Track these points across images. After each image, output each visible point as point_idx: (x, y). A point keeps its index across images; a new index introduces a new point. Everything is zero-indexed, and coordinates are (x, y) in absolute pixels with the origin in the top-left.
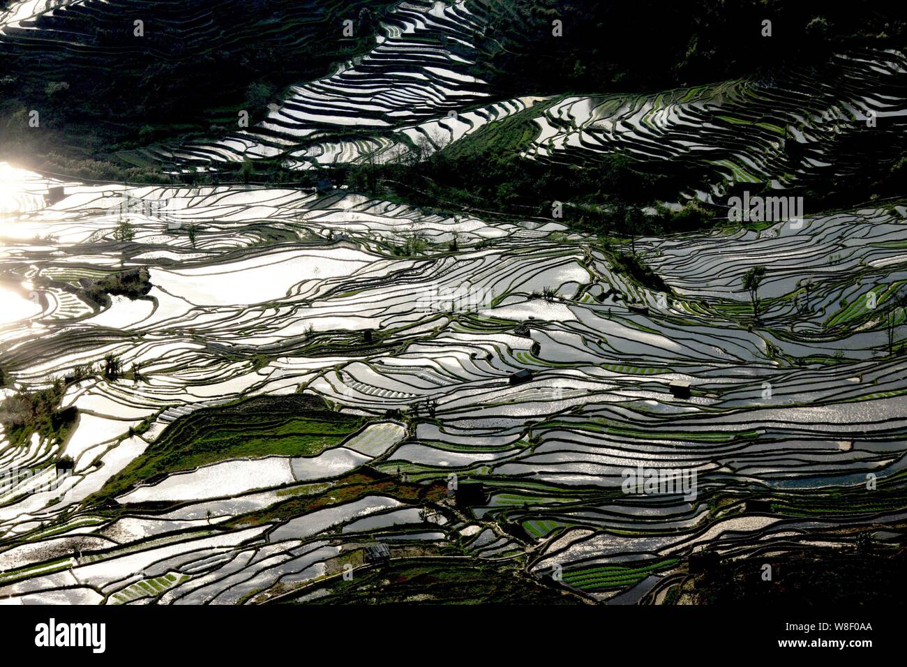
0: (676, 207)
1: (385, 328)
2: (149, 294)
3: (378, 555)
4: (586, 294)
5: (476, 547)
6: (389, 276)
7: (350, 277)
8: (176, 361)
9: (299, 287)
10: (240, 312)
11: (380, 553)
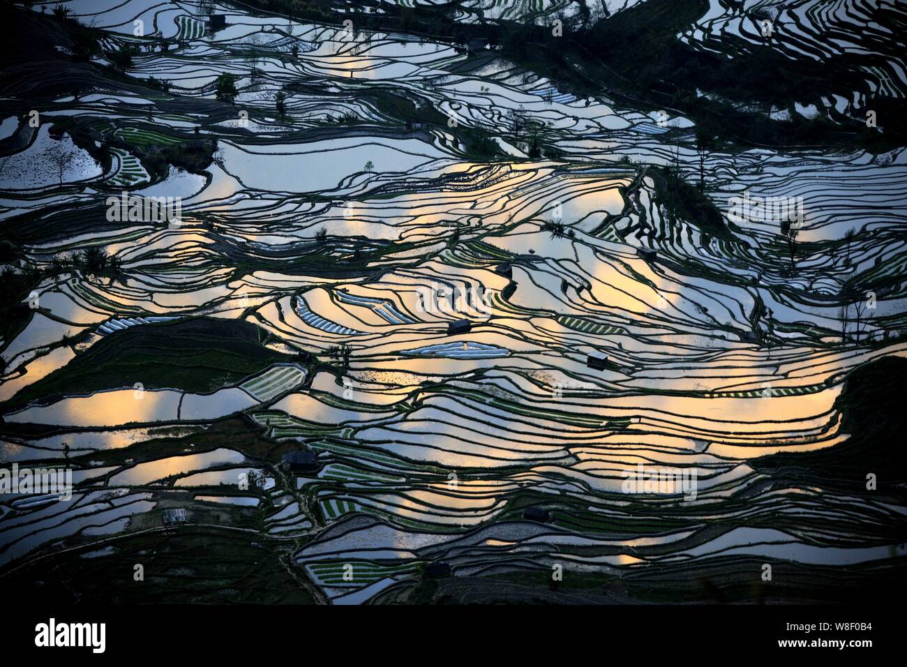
0: (809, 111)
1: (403, 239)
2: (207, 170)
3: (174, 519)
4: (611, 226)
5: (272, 521)
6: (440, 179)
7: (405, 174)
8: (176, 256)
9: (352, 180)
10: (281, 202)
11: (176, 518)
